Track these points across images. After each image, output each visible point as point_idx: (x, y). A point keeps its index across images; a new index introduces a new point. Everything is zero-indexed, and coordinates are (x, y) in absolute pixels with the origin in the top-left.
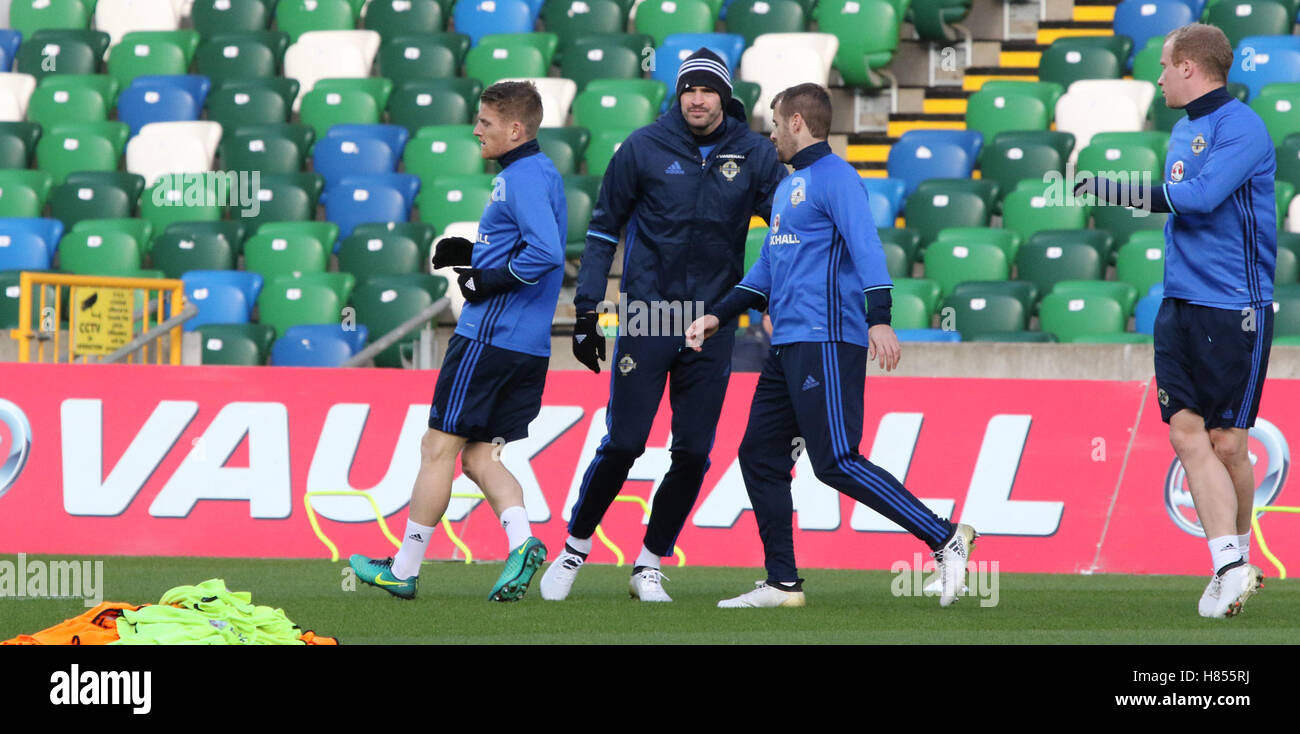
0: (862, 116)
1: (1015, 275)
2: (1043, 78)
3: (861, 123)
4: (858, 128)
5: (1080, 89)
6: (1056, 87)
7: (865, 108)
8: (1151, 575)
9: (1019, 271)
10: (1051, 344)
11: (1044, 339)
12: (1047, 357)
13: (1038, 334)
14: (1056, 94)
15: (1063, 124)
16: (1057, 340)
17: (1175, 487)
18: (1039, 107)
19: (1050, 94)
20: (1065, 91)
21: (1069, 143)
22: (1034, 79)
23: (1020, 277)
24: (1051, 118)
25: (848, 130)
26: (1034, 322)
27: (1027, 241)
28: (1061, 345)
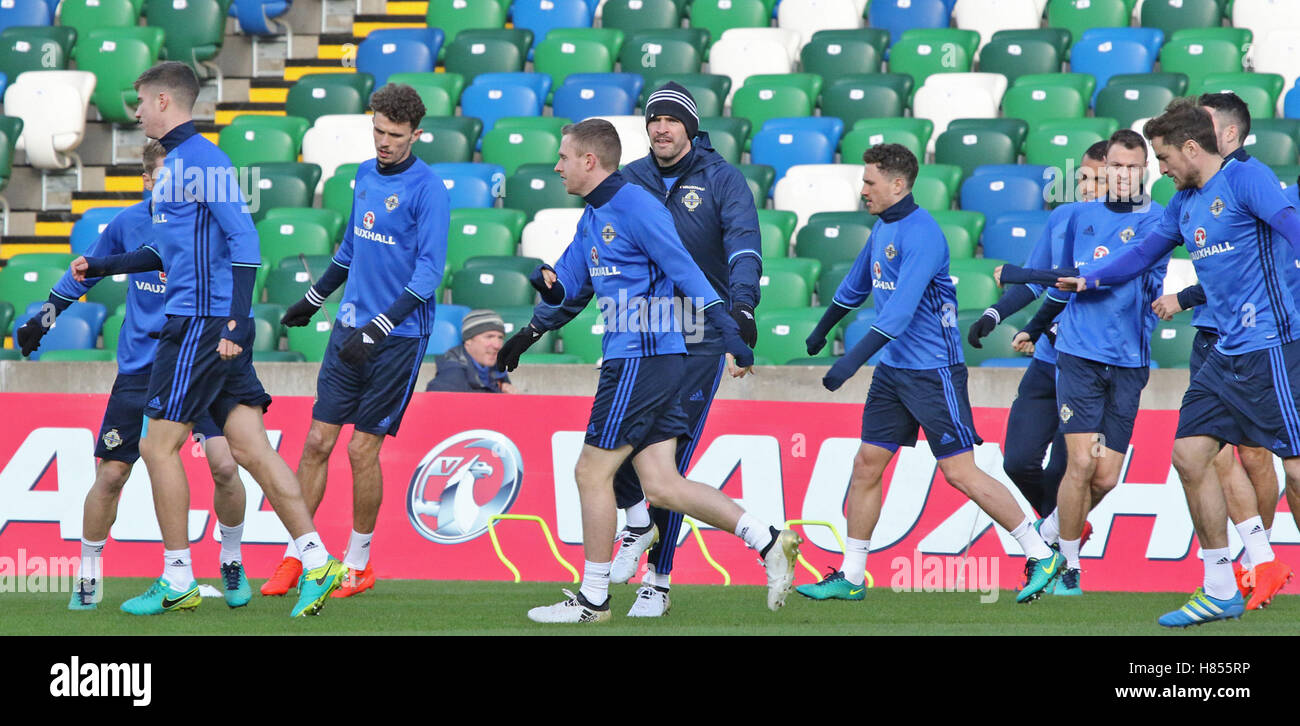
0: (118, 148)
1: (265, 299)
2: (290, 113)
3: (118, 156)
4: (116, 161)
5: (324, 122)
6: (302, 122)
7: (122, 141)
8: (395, 579)
9: (269, 295)
10: (300, 363)
11: (292, 359)
12: (295, 375)
13: (287, 354)
14: (302, 129)
15: (310, 156)
16: (305, 360)
17: (417, 497)
18: (287, 139)
19: (297, 128)
20: (312, 125)
21: (316, 174)
22: (282, 114)
23: (270, 300)
24: (298, 151)
25: (107, 162)
26: (283, 341)
27: (276, 267)
28: (308, 364)
